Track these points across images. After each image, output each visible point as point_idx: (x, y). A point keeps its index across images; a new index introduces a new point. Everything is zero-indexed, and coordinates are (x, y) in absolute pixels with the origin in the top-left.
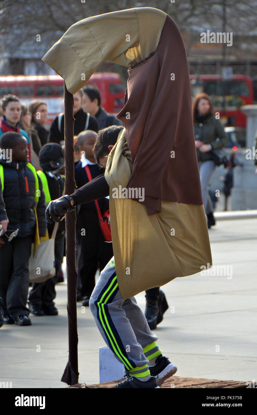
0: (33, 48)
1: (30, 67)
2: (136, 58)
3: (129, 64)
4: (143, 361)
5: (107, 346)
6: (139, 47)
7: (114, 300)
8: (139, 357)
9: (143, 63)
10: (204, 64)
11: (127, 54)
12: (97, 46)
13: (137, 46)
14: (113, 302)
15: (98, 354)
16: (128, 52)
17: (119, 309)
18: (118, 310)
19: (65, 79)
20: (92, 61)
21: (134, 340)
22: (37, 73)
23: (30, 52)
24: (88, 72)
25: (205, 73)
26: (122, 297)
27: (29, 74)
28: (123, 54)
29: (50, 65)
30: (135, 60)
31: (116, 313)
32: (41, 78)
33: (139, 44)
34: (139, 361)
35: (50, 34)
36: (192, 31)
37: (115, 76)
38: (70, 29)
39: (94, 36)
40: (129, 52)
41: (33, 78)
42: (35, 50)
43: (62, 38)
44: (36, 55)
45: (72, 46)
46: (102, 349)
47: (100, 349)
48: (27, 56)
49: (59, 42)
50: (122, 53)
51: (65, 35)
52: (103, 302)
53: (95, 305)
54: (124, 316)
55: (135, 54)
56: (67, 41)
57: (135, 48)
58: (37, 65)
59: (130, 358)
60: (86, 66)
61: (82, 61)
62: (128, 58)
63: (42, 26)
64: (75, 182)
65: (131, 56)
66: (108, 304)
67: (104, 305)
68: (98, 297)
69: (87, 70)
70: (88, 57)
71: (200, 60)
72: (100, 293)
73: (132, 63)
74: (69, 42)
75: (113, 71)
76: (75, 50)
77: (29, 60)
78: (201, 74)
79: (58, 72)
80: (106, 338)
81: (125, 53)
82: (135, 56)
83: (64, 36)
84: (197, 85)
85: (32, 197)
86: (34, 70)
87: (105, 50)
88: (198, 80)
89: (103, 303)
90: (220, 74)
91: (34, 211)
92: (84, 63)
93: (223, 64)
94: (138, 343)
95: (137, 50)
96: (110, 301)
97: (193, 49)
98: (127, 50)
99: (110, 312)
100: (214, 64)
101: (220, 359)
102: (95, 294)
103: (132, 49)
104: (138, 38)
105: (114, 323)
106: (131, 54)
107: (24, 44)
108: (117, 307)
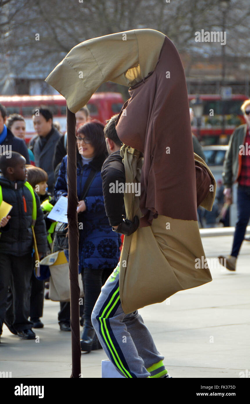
0: (38, 68)
1: (35, 87)
2: (135, 78)
3: (129, 83)
4: (145, 374)
5: (109, 359)
6: (139, 67)
7: (115, 314)
8: (141, 369)
9: (143, 82)
10: (204, 84)
11: (127, 75)
12: (97, 67)
13: (137, 67)
14: (115, 316)
15: (101, 367)
16: (127, 72)
17: (120, 323)
18: (119, 325)
19: (66, 99)
20: (93, 81)
21: (135, 354)
22: (42, 94)
23: (35, 72)
24: (89, 92)
25: (205, 92)
26: (124, 312)
27: (34, 94)
28: (124, 75)
29: (53, 86)
30: (135, 80)
31: (118, 327)
32: (46, 98)
33: (139, 65)
34: (141, 374)
35: (54, 55)
36: (192, 52)
37: (118, 96)
38: (72, 51)
39: (95, 57)
40: (129, 72)
41: (38, 98)
42: (40, 71)
43: (64, 59)
44: (41, 76)
45: (74, 67)
46: (105, 362)
47: (103, 362)
48: (33, 76)
49: (61, 63)
50: (122, 74)
51: (68, 57)
52: (104, 316)
53: (96, 320)
54: (125, 331)
55: (134, 74)
56: (69, 62)
57: (135, 68)
58: (42, 86)
59: (132, 371)
60: (87, 86)
61: (83, 82)
62: (128, 78)
63: (47, 47)
64: (78, 199)
65: (131, 76)
66: (110, 319)
67: (106, 320)
68: (99, 312)
69: (88, 90)
70: (89, 77)
71: (200, 79)
72: (101, 307)
73: (132, 83)
74: (71, 64)
75: (116, 91)
76: (76, 71)
77: (34, 80)
78: (201, 93)
79: (61, 92)
80: (108, 352)
81: (125, 73)
82: (135, 76)
83: (66, 57)
84: (197, 104)
85: (30, 217)
86: (38, 90)
87: (105, 71)
88: (198, 99)
89: (105, 318)
90: (220, 93)
91: (32, 229)
92: (85, 83)
93: (222, 84)
94: (139, 357)
95: (137, 70)
96: (111, 315)
97: (193, 70)
98: (127, 71)
99: (112, 326)
100: (214, 84)
101: (220, 372)
102: (96, 309)
103: (131, 70)
104: (138, 59)
105: (116, 337)
106: (131, 74)
107: (30, 65)
108: (118, 321)
